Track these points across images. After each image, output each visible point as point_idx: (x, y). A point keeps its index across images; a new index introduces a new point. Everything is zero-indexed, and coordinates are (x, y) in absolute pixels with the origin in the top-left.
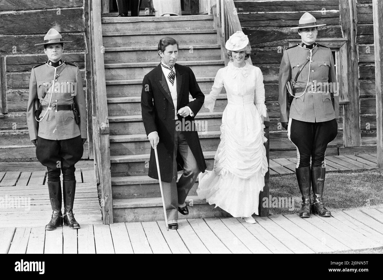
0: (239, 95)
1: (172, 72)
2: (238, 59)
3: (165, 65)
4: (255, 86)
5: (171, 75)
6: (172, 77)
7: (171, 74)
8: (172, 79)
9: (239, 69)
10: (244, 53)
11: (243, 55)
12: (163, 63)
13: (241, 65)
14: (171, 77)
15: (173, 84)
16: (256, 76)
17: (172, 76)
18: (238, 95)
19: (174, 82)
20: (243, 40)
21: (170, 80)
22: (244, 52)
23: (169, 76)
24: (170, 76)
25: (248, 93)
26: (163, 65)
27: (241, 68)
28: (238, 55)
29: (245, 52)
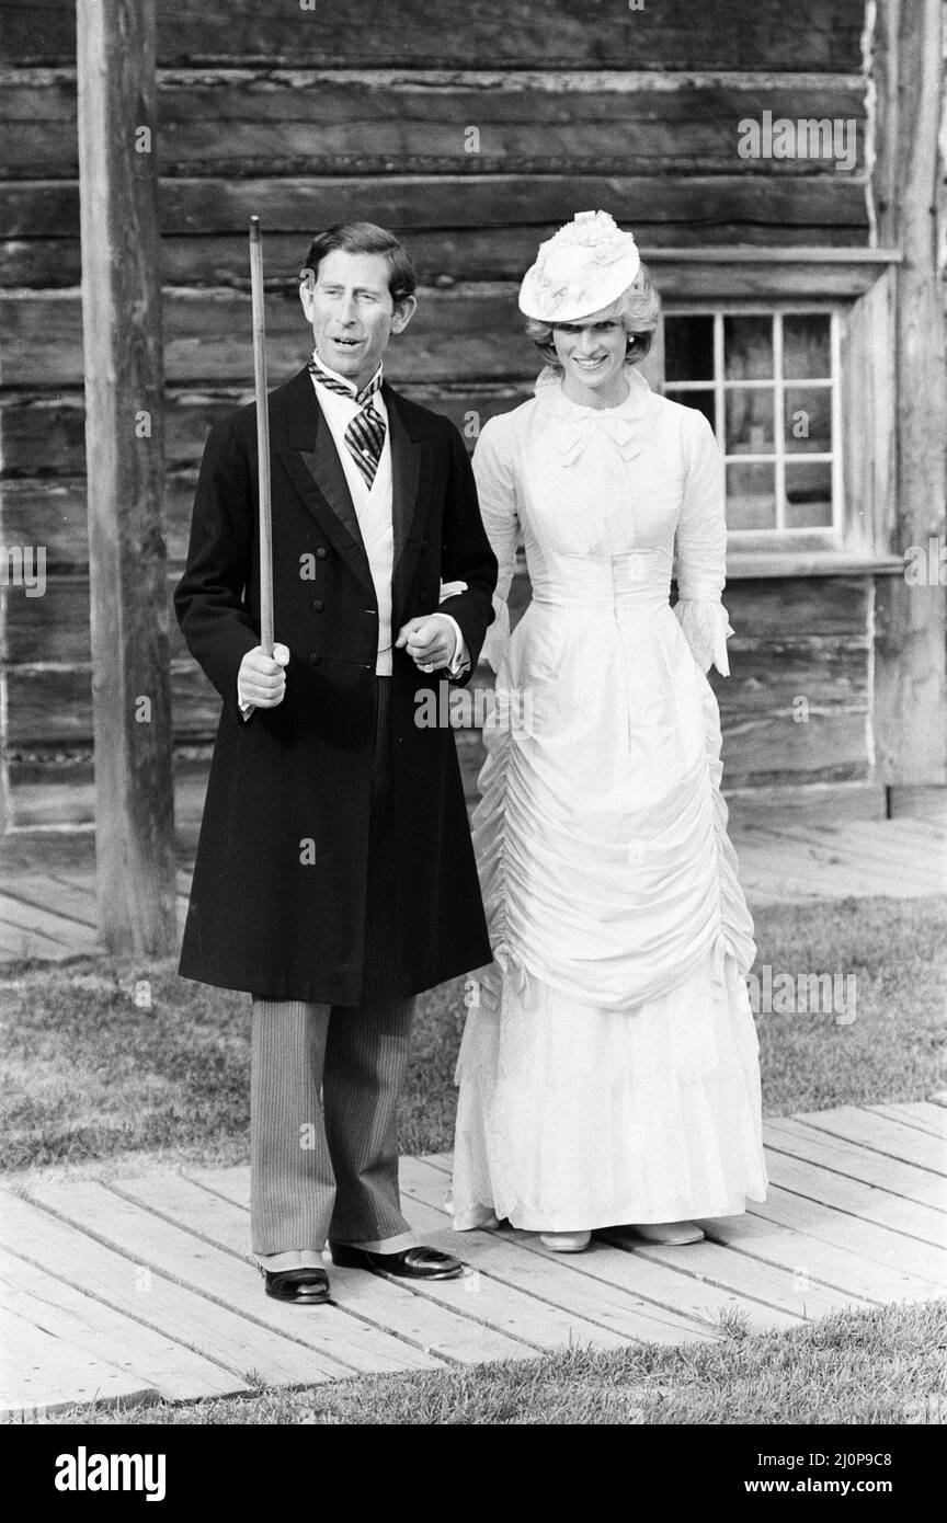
0: (595, 553)
1: (368, 415)
2: (587, 363)
3: (330, 374)
4: (682, 510)
5: (366, 427)
6: (367, 440)
7: (362, 421)
8: (366, 453)
9: (595, 413)
10: (617, 330)
11: (614, 341)
12: (321, 366)
13: (606, 394)
14: (362, 440)
15: (372, 481)
16: (683, 458)
17: (370, 434)
18: (591, 554)
19: (378, 470)
20: (606, 262)
21: (359, 458)
22: (612, 324)
23: (353, 433)
24: (359, 433)
25: (643, 544)
26: (320, 372)
27: (608, 411)
28: (584, 343)
29: (623, 324)
